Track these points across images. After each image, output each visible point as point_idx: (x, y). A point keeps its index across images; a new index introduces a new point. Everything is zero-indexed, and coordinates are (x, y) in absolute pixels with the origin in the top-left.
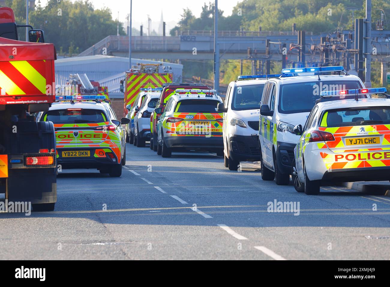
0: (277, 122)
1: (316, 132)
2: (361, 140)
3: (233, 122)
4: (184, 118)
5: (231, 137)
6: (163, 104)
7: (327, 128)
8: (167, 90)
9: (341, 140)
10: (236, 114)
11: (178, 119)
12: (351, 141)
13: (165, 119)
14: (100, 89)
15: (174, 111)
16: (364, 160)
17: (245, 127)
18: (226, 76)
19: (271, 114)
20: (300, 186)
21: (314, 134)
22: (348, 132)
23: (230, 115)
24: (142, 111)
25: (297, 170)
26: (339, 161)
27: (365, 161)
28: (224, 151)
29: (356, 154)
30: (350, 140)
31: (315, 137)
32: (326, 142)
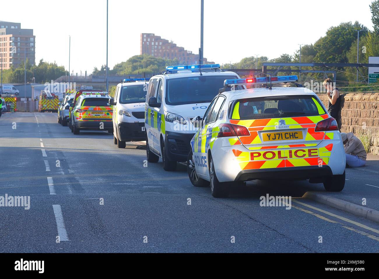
0: (165, 112)
1: (227, 125)
2: (281, 135)
3: (121, 113)
4: (87, 109)
5: (120, 124)
6: (75, 101)
7: (241, 121)
8: (78, 93)
9: (257, 135)
10: (123, 106)
11: (84, 110)
12: (269, 136)
13: (75, 111)
14: (55, 96)
15: (81, 105)
16: (285, 159)
17: (130, 116)
18: (111, 93)
19: (159, 105)
20: (197, 180)
21: (224, 128)
22: (265, 126)
23: (118, 107)
24: (65, 106)
25: (194, 164)
26: (256, 159)
27: (287, 160)
28: (114, 133)
29: (276, 152)
30: (267, 135)
31: (225, 131)
32: (239, 137)
